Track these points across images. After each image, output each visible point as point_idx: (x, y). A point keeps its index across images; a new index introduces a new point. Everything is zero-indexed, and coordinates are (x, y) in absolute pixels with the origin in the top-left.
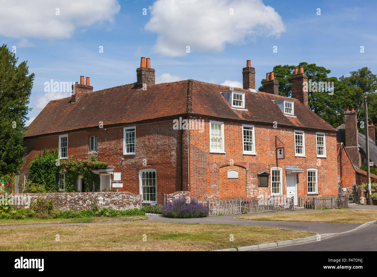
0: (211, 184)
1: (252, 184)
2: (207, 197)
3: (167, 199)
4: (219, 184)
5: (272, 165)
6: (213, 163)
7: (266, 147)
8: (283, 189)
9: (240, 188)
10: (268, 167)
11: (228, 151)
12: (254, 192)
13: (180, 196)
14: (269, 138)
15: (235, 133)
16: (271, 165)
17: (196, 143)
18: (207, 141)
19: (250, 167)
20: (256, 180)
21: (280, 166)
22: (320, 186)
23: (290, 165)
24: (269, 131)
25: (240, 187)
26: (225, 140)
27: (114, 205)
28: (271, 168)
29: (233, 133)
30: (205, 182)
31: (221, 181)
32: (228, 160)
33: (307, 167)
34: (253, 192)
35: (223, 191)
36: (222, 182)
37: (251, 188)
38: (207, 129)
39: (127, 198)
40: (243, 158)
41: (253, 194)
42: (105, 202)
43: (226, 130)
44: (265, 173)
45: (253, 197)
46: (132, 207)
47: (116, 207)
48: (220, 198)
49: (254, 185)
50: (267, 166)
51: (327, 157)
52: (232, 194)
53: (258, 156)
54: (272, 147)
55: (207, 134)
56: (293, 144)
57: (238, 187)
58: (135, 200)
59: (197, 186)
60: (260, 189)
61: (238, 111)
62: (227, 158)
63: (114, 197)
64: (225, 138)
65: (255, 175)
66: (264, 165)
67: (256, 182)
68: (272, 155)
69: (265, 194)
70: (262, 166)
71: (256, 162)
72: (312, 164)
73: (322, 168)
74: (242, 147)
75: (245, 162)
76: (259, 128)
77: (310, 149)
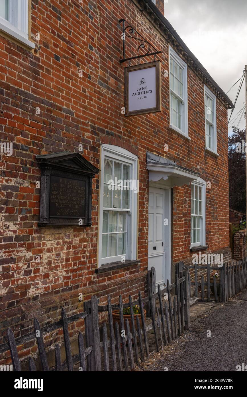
5: (108, 133)
7: (84, 42)
8: (139, 239)
10: (89, 135)
12: (12, 260)
16: (103, 131)
20: (23, 189)
21: (134, 147)
28: (102, 146)
50: (87, 131)
53: (43, 62)
60: (48, 244)
65: (24, 163)
66: (73, 119)
67: (25, 204)
68: (105, 90)
69: (72, 268)
70: (64, 122)
71: (33, 91)
72: (198, 164)
73: (211, 179)
77: (196, 123)
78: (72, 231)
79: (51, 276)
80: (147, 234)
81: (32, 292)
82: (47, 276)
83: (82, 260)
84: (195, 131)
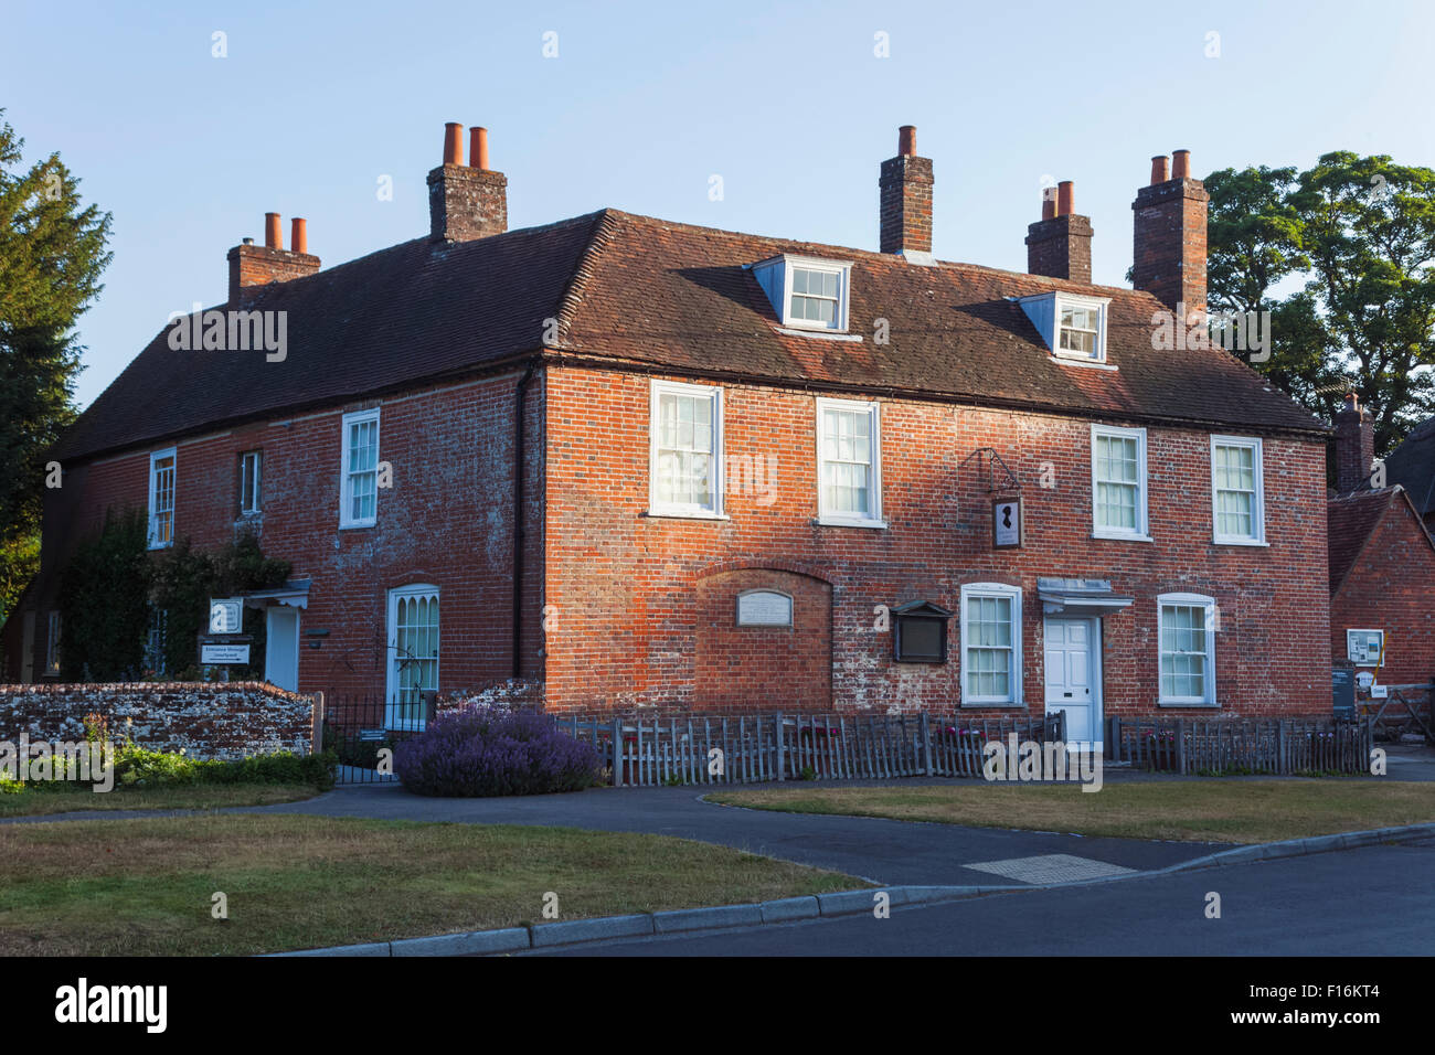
0: (652, 650)
1: (864, 654)
2: (632, 706)
3: (438, 712)
4: (691, 650)
5: (970, 573)
6: (664, 562)
7: (937, 497)
8: (1025, 680)
9: (803, 667)
10: (945, 579)
11: (740, 512)
12: (874, 685)
13: (496, 700)
14: (956, 456)
15: (778, 436)
16: (961, 572)
17: (577, 475)
18: (638, 467)
19: (850, 579)
20: (880, 635)
21: (1014, 578)
22: (1228, 672)
23: (1063, 576)
24: (955, 427)
25: (803, 663)
27: (190, 741)
28: (963, 587)
29: (771, 435)
30: (624, 639)
31: (702, 635)
32: (738, 549)
33: (1157, 586)
34: (866, 686)
35: (712, 680)
36: (708, 641)
37: (857, 670)
38: (635, 416)
39: (251, 711)
40: (819, 542)
41: (869, 695)
42: (149, 727)
43: (731, 421)
44: (926, 607)
45: (868, 707)
46: (275, 748)
47: (199, 746)
48: (697, 711)
49: (869, 656)
50: (943, 576)
51: (1268, 545)
52: (757, 692)
53: (895, 534)
54: (969, 495)
55: (635, 439)
56: (1086, 484)
57: (791, 663)
58: (289, 717)
59: (576, 657)
60: (904, 677)
61: (809, 345)
62: (737, 539)
63: (190, 704)
64: (728, 453)
66: (926, 571)
67: (882, 645)
69: (930, 698)
70: (917, 576)
71: (886, 560)
72: (1184, 573)
73: (1239, 590)
74: (813, 496)
75: (827, 558)
76: (903, 415)
77: (1177, 509)
79: (907, 702)
80: (1041, 675)
81: (890, 711)
82: (903, 701)
83: (942, 693)
84: (1175, 523)
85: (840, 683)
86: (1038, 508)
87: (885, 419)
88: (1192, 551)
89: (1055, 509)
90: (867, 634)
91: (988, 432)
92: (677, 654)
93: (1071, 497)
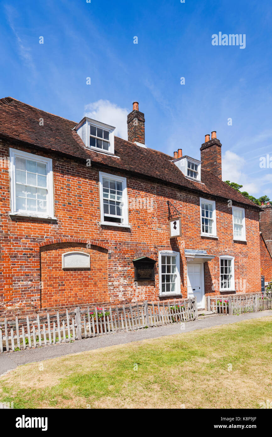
0: (15, 281)
1: (122, 279)
4: (39, 280)
5: (162, 246)
6: (21, 238)
7: (149, 217)
8: (181, 285)
9: (95, 285)
11: (62, 217)
12: (126, 291)
14: (156, 203)
15: (81, 185)
16: (159, 246)
19: (115, 248)
20: (128, 270)
21: (177, 249)
23: (193, 249)
24: (155, 192)
25: (95, 284)
26: (56, 195)
28: (160, 252)
29: (78, 184)
31: (44, 273)
32: (62, 234)
33: (219, 253)
34: (123, 291)
35: (50, 294)
36: (47, 275)
37: (119, 285)
40: (101, 232)
41: (124, 295)
43: (58, 176)
44: (146, 259)
45: (124, 299)
48: (42, 308)
49: (125, 279)
50: (152, 248)
51: (247, 241)
53: (134, 230)
54: (161, 218)
56: (198, 218)
57: (90, 284)
60: (138, 286)
61: (98, 155)
62: (62, 229)
64: (56, 190)
65: (129, 263)
66: (146, 245)
67: (129, 275)
68: (161, 231)
69: (148, 294)
70: (142, 247)
71: (130, 241)
72: (226, 249)
73: (240, 255)
74: (99, 213)
75: (105, 239)
76: (136, 184)
77: (224, 228)
78: (147, 282)
79: (140, 297)
80: (187, 283)
82: (138, 296)
83: (152, 292)
84: (223, 233)
85: (112, 291)
86: (184, 225)
87: (129, 185)
88: (228, 242)
89: (190, 225)
90: (123, 270)
91: (167, 195)
92: (30, 282)
93: (194, 221)
